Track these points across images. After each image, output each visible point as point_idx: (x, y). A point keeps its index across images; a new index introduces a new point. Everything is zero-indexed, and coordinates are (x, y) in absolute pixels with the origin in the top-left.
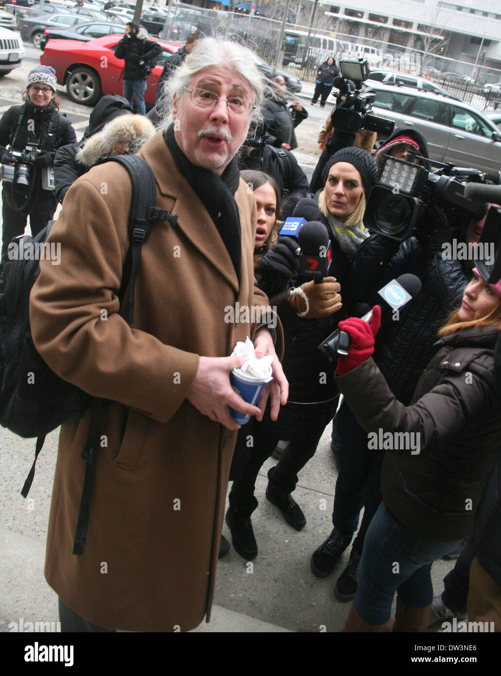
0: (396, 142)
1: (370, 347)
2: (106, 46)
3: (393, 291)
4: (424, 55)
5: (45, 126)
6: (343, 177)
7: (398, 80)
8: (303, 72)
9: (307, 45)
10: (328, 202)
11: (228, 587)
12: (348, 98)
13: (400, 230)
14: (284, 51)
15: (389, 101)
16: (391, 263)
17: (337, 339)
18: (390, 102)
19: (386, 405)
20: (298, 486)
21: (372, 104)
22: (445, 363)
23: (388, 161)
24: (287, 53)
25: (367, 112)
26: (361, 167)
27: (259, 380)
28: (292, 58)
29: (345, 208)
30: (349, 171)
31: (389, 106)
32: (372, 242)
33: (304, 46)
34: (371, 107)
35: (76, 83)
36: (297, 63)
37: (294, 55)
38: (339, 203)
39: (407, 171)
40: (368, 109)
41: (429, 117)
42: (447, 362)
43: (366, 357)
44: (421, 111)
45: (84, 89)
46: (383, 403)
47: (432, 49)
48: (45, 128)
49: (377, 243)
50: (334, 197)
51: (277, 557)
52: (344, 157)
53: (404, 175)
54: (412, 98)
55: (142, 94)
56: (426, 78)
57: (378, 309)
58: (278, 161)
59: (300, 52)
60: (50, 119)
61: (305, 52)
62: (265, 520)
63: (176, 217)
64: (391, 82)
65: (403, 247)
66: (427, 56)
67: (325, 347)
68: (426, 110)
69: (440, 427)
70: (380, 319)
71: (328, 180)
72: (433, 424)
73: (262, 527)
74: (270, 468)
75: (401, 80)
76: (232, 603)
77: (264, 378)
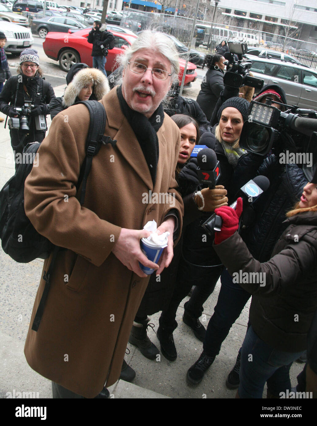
0: (265, 93)
1: (236, 225)
2: (83, 36)
3: (250, 187)
4: (285, 39)
5: (34, 88)
6: (231, 117)
7: (268, 55)
8: (208, 51)
9: (210, 34)
10: (221, 133)
11: (158, 379)
12: (234, 65)
13: (263, 149)
14: (196, 38)
15: (262, 68)
16: (259, 171)
17: (214, 220)
18: (264, 69)
19: (247, 263)
20: (203, 313)
21: (249, 69)
22: (288, 235)
23: (254, 105)
24: (198, 39)
25: (246, 74)
26: (242, 110)
27: (158, 246)
28: (201, 42)
29: (232, 137)
30: (235, 113)
31: (263, 71)
32: (245, 158)
33: (208, 34)
34: (249, 71)
35: (65, 59)
36: (204, 45)
37: (202, 40)
38: (229, 133)
39: (266, 111)
40: (247, 72)
41: (288, 78)
42: (289, 235)
43: (233, 232)
44: (284, 74)
45: (70, 63)
46: (245, 262)
47: (290, 35)
48: (35, 90)
49: (249, 158)
50: (225, 130)
51: (189, 359)
52: (231, 104)
53: (265, 114)
54: (277, 66)
55: (103, 65)
56: (287, 53)
57: (241, 199)
58: (187, 106)
59: (206, 38)
60: (37, 84)
61: (210, 38)
62: (182, 335)
63: (116, 141)
64: (264, 56)
65: (266, 161)
66: (287, 39)
67: (206, 226)
68: (287, 73)
69: (284, 277)
70: (242, 206)
71: (221, 119)
72: (279, 275)
73: (180, 340)
74: (186, 302)
75: (271, 55)
76: (160, 389)
77: (161, 245)
